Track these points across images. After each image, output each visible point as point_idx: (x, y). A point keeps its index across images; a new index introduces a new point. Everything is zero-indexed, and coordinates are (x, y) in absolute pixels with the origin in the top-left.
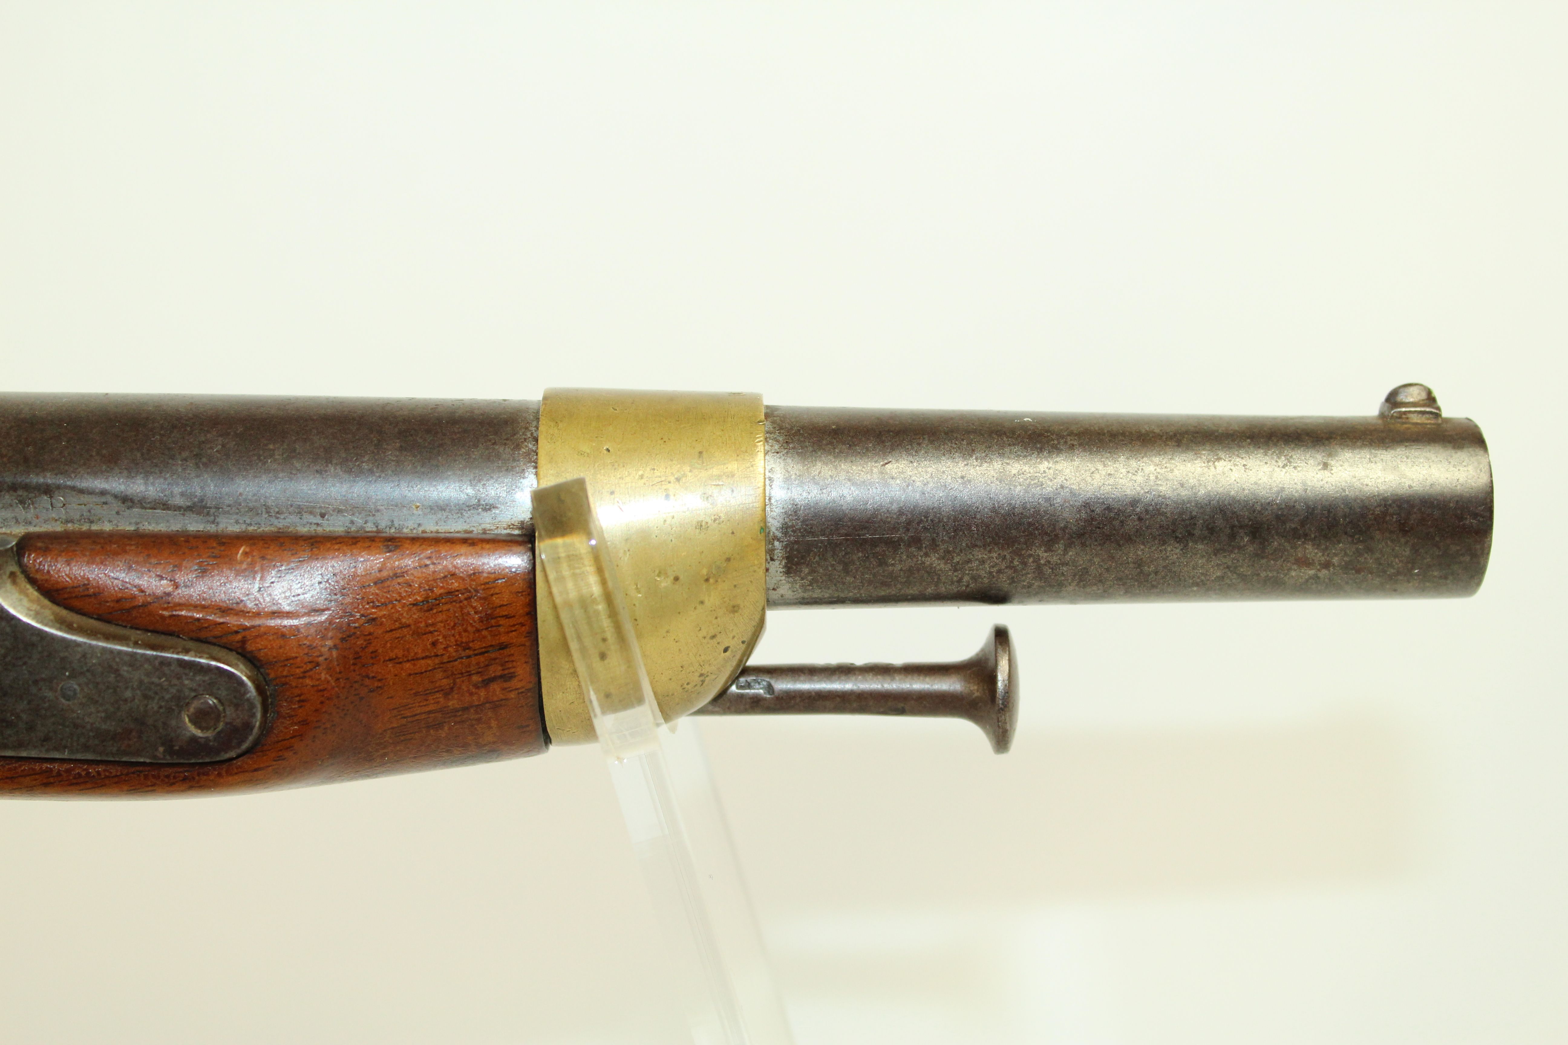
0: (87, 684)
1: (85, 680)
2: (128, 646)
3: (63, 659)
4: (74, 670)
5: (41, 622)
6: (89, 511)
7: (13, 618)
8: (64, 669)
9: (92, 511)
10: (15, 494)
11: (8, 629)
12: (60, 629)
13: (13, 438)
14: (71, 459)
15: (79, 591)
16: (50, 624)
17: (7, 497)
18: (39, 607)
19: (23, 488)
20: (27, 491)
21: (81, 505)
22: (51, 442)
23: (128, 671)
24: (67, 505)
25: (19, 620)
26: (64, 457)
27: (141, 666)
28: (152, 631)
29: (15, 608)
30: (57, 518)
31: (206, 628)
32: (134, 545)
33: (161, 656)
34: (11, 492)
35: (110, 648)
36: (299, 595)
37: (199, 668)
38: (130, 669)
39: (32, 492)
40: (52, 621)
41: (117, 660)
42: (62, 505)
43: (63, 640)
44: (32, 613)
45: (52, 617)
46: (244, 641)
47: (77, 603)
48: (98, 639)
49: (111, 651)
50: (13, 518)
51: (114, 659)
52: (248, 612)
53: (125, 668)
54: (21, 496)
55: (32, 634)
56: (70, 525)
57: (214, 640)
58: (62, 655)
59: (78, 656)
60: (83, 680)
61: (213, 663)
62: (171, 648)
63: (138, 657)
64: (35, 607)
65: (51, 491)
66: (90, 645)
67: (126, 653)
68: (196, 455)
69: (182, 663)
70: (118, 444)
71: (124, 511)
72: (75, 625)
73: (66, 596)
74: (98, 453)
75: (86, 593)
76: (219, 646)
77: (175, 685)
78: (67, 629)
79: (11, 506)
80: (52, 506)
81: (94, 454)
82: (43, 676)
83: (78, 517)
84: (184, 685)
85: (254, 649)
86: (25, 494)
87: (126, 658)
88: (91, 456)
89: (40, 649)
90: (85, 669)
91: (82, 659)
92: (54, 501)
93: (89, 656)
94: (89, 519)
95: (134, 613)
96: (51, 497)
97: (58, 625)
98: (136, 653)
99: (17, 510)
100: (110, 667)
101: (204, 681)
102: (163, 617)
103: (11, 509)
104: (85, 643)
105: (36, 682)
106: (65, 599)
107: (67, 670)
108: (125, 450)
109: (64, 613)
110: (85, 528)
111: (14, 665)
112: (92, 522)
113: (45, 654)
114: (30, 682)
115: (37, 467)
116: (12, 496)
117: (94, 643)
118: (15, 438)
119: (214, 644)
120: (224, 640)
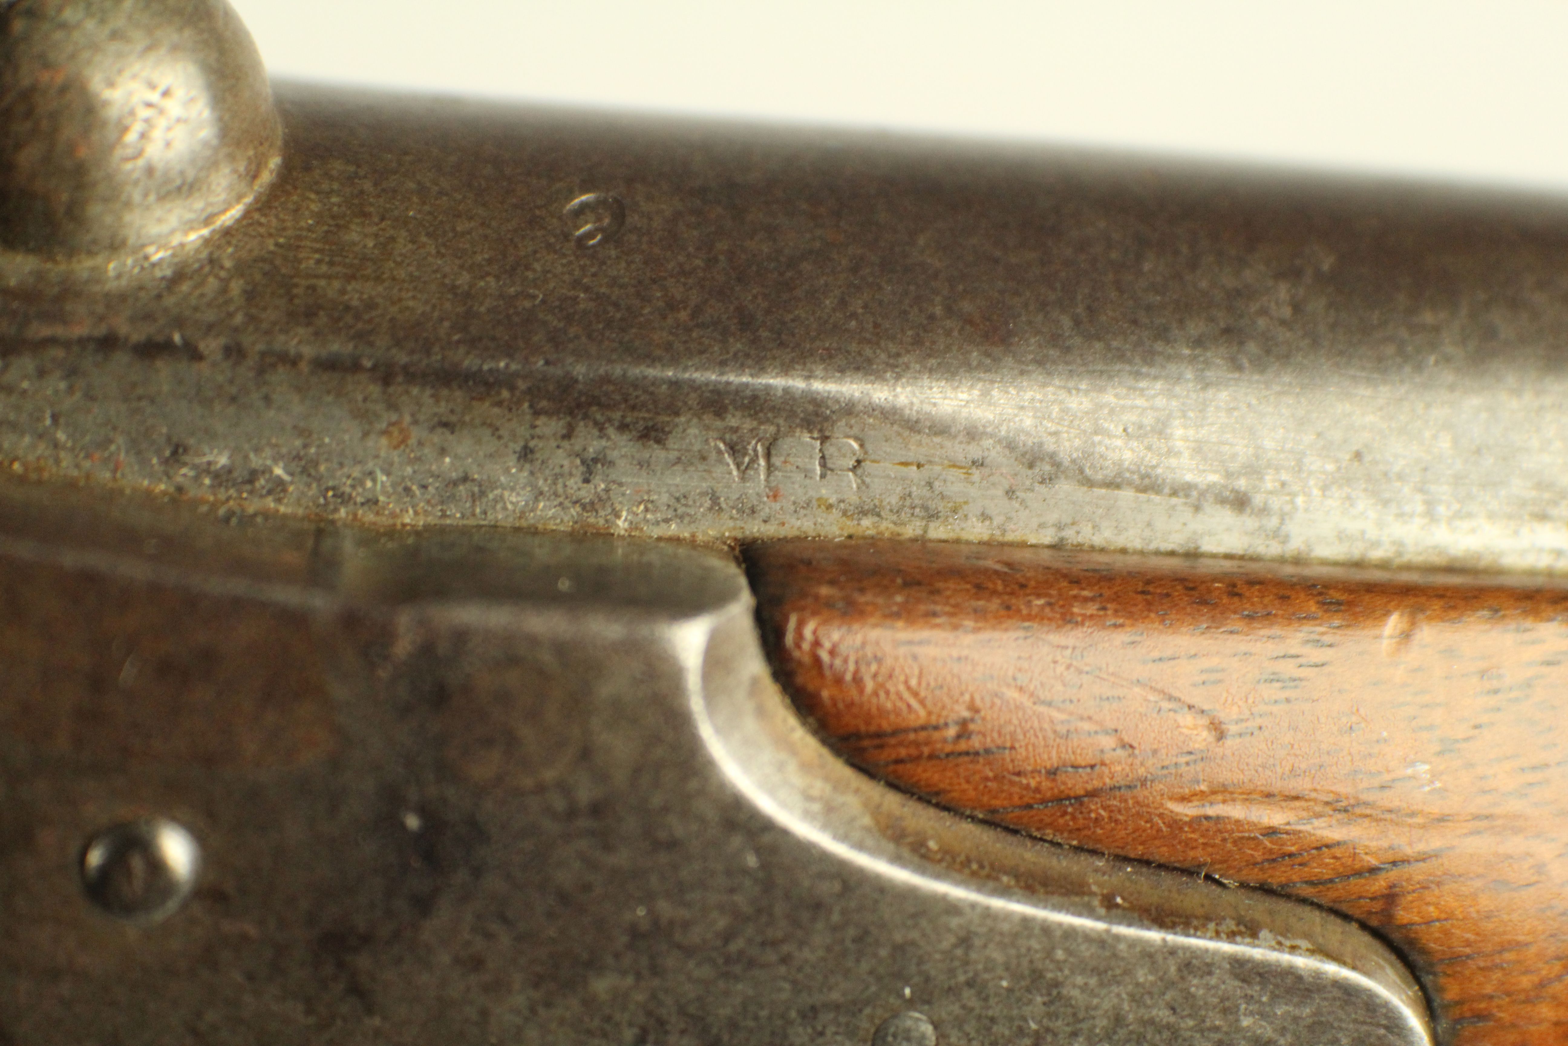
0: (959, 1023)
1: (956, 1009)
2: (1090, 912)
3: (899, 949)
4: (927, 979)
5: (843, 838)
6: (930, 484)
7: (768, 826)
8: (902, 977)
9: (937, 484)
10: (719, 423)
11: (752, 860)
12: (897, 859)
13: (691, 249)
14: (876, 325)
15: (945, 741)
16: (870, 842)
17: (693, 431)
18: (828, 788)
19: (743, 407)
20: (754, 416)
21: (905, 464)
22: (806, 266)
23: (1084, 988)
24: (867, 465)
25: (785, 833)
26: (854, 315)
27: (1126, 972)
28: (1144, 862)
29: (772, 792)
30: (833, 500)
31: (1291, 855)
32: (1092, 599)
33: (1186, 949)
34: (708, 418)
35: (1045, 921)
36: (1547, 766)
37: (1289, 980)
38: (1093, 981)
39: (768, 421)
40: (867, 829)
41: (1060, 954)
42: (851, 463)
43: (909, 894)
44: (816, 807)
45: (867, 820)
46: (1391, 897)
47: (927, 774)
48: (1004, 892)
49: (1046, 929)
50: (703, 494)
51: (1049, 954)
52: (1413, 814)
53: (1080, 980)
54: (734, 430)
55: (821, 876)
56: (866, 522)
57: (1307, 891)
58: (898, 937)
59: (948, 941)
60: (948, 1009)
61: (1332, 969)
62: (1208, 918)
63: (1122, 946)
64: (819, 787)
65: (827, 419)
66: (987, 913)
67: (1088, 937)
68: (1227, 331)
69: (1239, 966)
70: (1000, 284)
71: (1031, 490)
72: (932, 845)
73: (903, 752)
74: (949, 311)
75: (963, 746)
76: (1319, 907)
77: (1217, 1029)
78: (916, 859)
79: (704, 458)
80: (824, 464)
81: (938, 310)
82: (835, 996)
83: (894, 500)
84: (1239, 1030)
85: (1417, 919)
86: (748, 424)
87: (1086, 951)
88: (932, 317)
89: (836, 917)
90: (962, 978)
91: (959, 952)
92: (830, 450)
93: (977, 942)
94: (925, 508)
95: (1095, 807)
96: (824, 439)
97: (891, 847)
98: (1118, 938)
99: (718, 471)
100: (1037, 975)
101: (1296, 1019)
102: (1175, 824)
103: (701, 467)
104: (973, 906)
105: (811, 1013)
106: (899, 761)
107: (907, 983)
108: (1026, 305)
109: (892, 801)
110: (911, 530)
111: (751, 963)
112: (932, 516)
113: (851, 932)
114: (793, 1014)
115: (782, 345)
116: (707, 428)
117: (998, 903)
118: (698, 249)
119: (1303, 901)
120: (1339, 890)
